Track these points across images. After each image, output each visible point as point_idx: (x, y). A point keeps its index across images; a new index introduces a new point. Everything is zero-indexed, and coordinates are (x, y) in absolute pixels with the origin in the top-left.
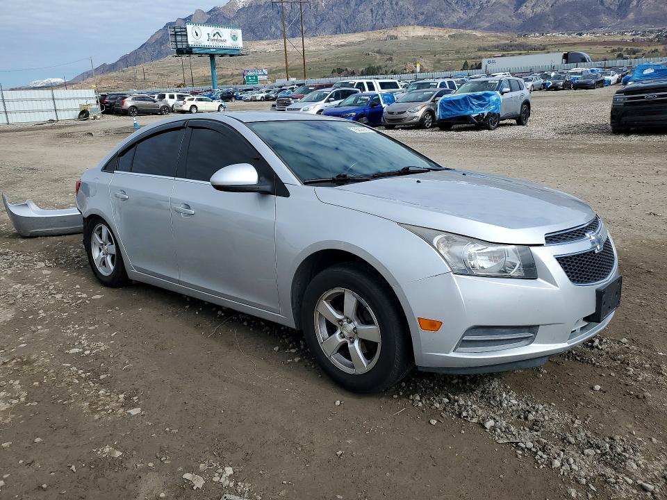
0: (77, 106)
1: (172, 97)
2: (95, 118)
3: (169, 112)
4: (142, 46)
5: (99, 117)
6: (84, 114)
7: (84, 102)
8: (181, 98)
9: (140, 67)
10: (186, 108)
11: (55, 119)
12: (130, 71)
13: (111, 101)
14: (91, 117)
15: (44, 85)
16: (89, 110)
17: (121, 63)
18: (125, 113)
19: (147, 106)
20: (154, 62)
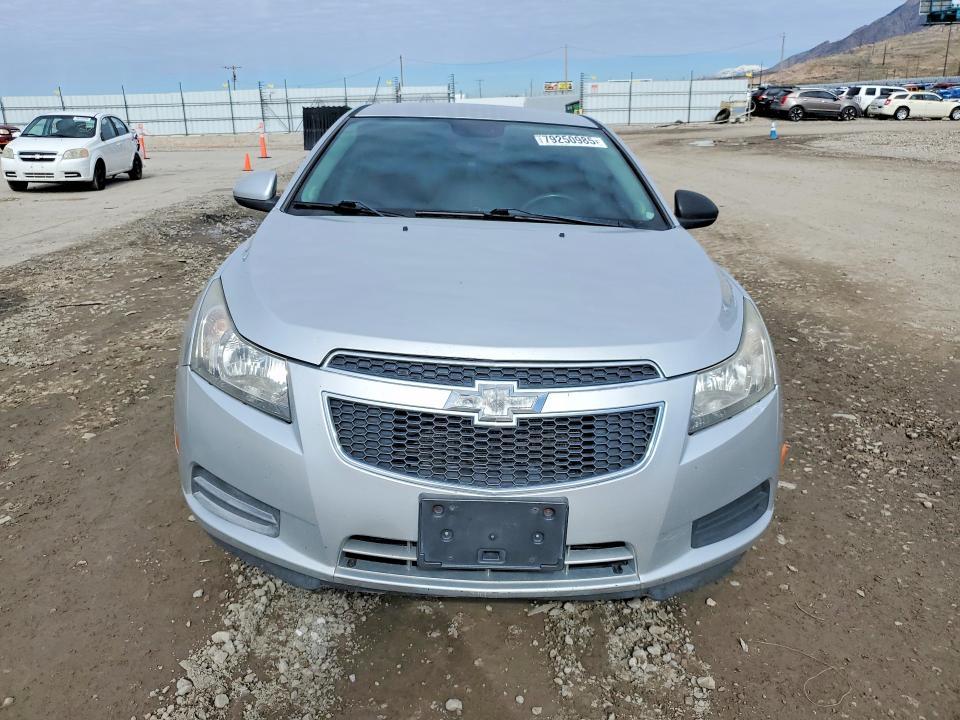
0: (717, 103)
1: (871, 92)
2: (737, 121)
3: (855, 116)
4: (893, 12)
5: (742, 120)
6: (724, 114)
7: (726, 98)
8: (886, 93)
9: (880, 46)
10: (889, 110)
11: (685, 120)
12: (862, 53)
13: (770, 98)
14: (732, 119)
15: (735, 74)
16: (731, 110)
17: (852, 40)
18: (784, 115)
19: (821, 106)
20: (908, 36)
